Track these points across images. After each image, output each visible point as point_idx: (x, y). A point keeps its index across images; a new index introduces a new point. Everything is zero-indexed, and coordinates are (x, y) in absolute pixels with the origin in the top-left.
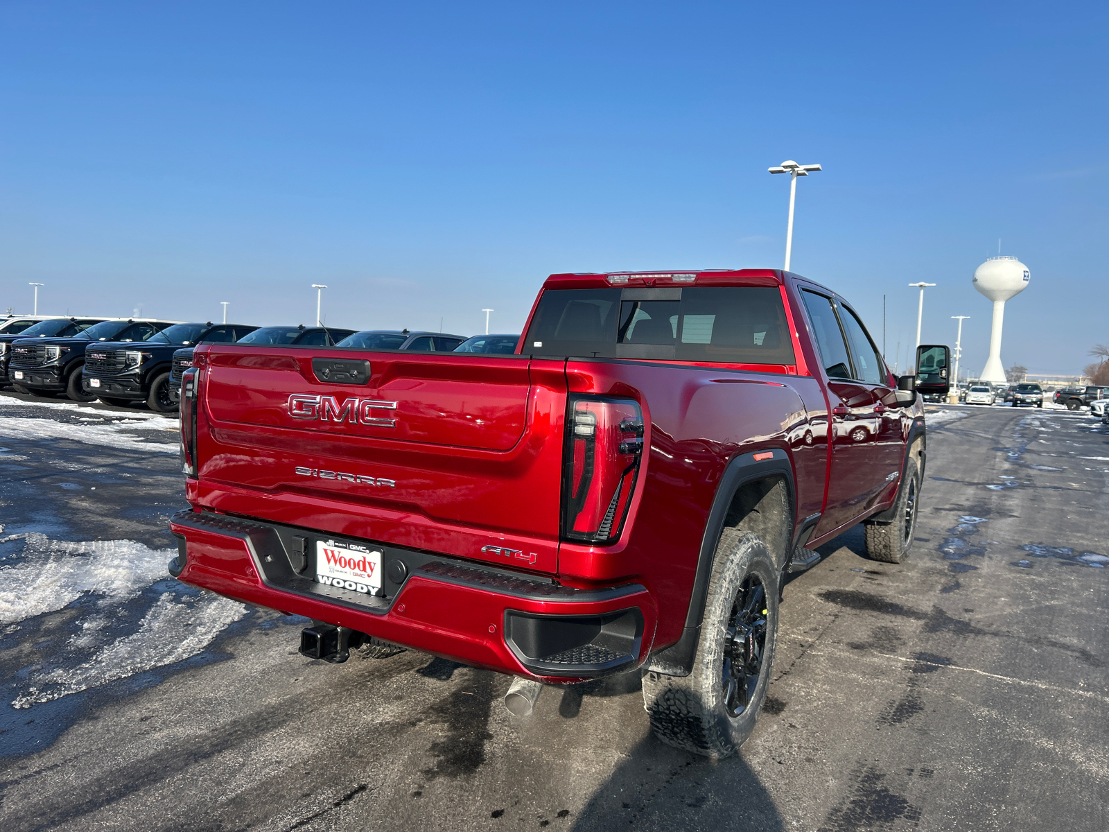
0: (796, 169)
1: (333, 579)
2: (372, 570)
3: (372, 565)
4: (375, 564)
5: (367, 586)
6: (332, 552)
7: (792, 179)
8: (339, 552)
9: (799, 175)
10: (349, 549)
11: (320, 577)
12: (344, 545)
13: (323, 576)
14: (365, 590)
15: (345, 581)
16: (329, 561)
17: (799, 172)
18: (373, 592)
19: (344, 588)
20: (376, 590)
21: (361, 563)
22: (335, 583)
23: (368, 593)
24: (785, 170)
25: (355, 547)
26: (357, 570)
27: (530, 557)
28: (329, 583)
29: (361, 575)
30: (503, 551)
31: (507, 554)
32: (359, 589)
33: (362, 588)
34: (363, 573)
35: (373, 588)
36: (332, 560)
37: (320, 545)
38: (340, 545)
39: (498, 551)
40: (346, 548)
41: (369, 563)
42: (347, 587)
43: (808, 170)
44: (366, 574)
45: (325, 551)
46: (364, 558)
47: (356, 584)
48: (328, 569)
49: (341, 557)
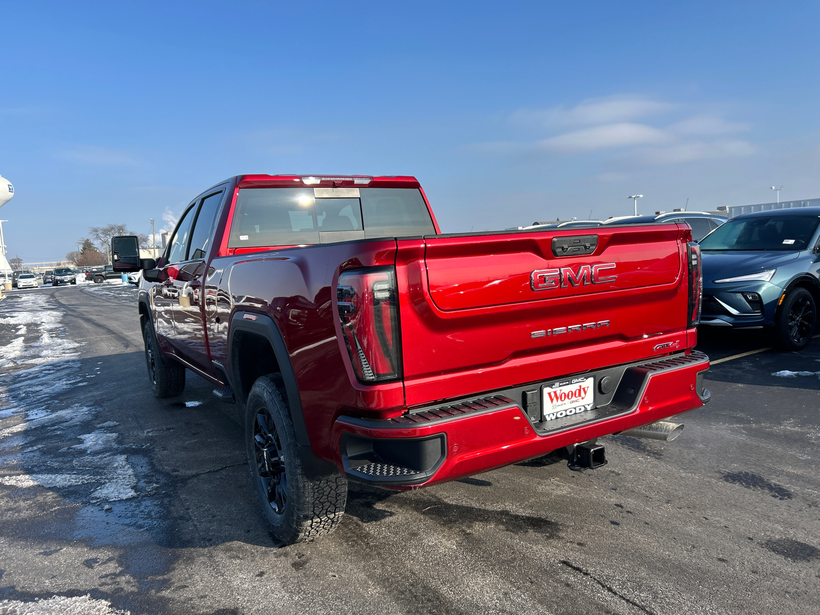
1: (557, 413)
2: (585, 392)
3: (586, 389)
4: (588, 387)
5: (584, 406)
6: (555, 393)
8: (561, 390)
10: (571, 384)
11: (547, 417)
12: (568, 383)
13: (549, 415)
14: (583, 409)
15: (566, 411)
16: (552, 400)
18: (589, 408)
19: (567, 416)
20: (591, 405)
22: (559, 416)
23: (586, 410)
25: (575, 381)
26: (574, 398)
27: (677, 344)
28: (554, 418)
29: (576, 401)
30: (663, 347)
31: (666, 346)
32: (578, 411)
33: (580, 409)
34: (579, 398)
35: (589, 405)
36: (555, 399)
37: (546, 390)
38: (564, 383)
41: (584, 389)
42: (568, 413)
44: (581, 398)
45: (549, 394)
46: (580, 386)
47: (575, 408)
48: (552, 407)
49: (562, 394)
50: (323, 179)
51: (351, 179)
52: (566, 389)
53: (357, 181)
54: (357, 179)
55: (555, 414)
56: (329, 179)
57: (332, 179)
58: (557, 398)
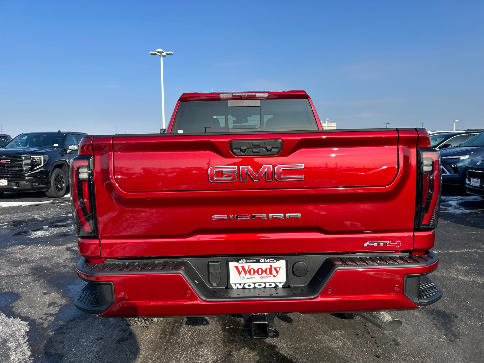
0: (162, 53)
1: (245, 284)
2: (277, 272)
3: (278, 269)
4: (280, 268)
5: (274, 283)
6: (243, 267)
7: (161, 58)
8: (249, 266)
9: (163, 56)
10: (259, 262)
11: (233, 286)
12: (255, 261)
13: (235, 284)
14: (273, 285)
15: (255, 284)
16: (240, 273)
17: (163, 55)
18: (280, 286)
19: (255, 288)
20: (282, 284)
21: (268, 270)
22: (246, 286)
23: (276, 286)
24: (157, 53)
25: (263, 260)
26: (264, 274)
27: (397, 244)
28: (241, 287)
29: (268, 277)
30: (379, 244)
31: (382, 244)
32: (268, 286)
33: (270, 285)
34: (270, 275)
35: (280, 283)
36: (243, 273)
37: (232, 265)
38: (251, 261)
39: (375, 244)
40: (257, 262)
41: (275, 269)
42: (257, 286)
43: (167, 54)
44: (272, 276)
45: (237, 268)
46: (271, 266)
47: (265, 283)
48: (239, 279)
49: (251, 269)
50: (234, 94)
51: (254, 94)
52: (255, 266)
53: (258, 95)
54: (258, 93)
55: (242, 285)
56: (238, 94)
57: (240, 94)
58: (246, 273)
